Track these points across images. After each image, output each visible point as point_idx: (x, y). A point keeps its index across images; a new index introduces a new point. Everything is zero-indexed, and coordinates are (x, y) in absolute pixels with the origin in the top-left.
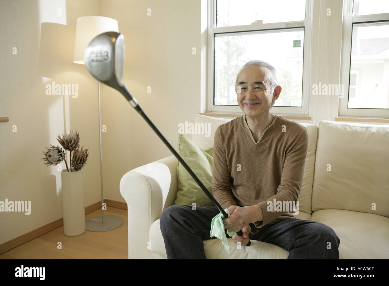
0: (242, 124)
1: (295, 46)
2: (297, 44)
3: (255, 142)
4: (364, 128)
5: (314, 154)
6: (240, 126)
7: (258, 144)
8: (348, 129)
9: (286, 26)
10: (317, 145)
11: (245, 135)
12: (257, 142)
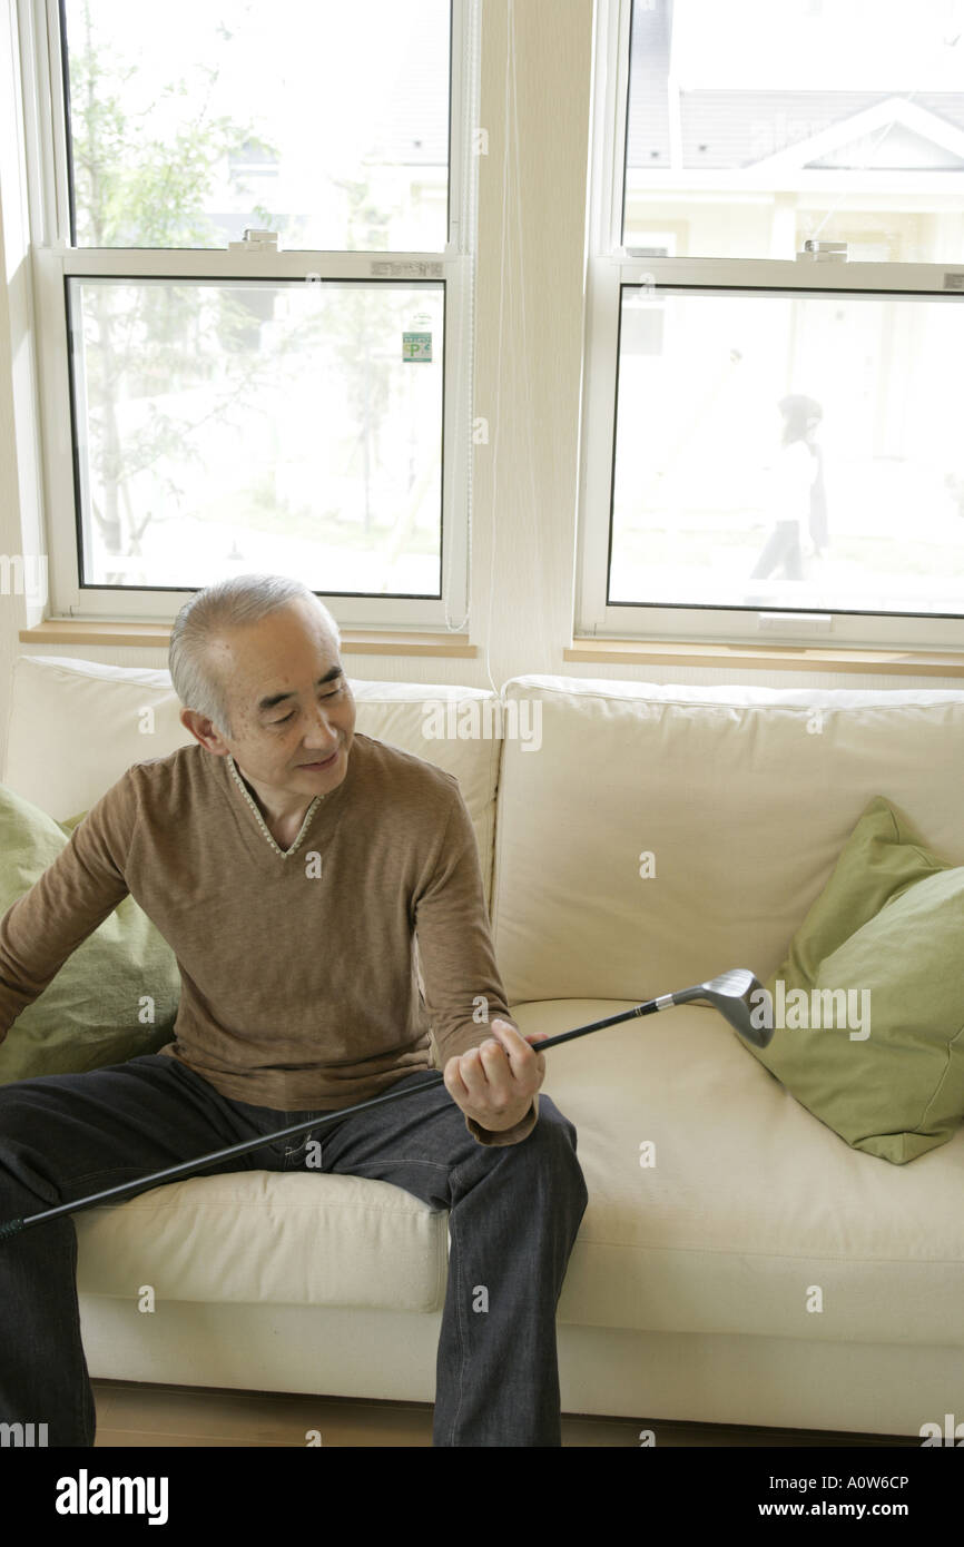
0: (222, 776)
1: (408, 356)
2: (416, 346)
3: (278, 851)
4: (655, 708)
5: (491, 807)
6: (217, 783)
7: (292, 856)
8: (606, 712)
9: (373, 273)
10: (499, 771)
11: (237, 823)
12: (286, 851)
